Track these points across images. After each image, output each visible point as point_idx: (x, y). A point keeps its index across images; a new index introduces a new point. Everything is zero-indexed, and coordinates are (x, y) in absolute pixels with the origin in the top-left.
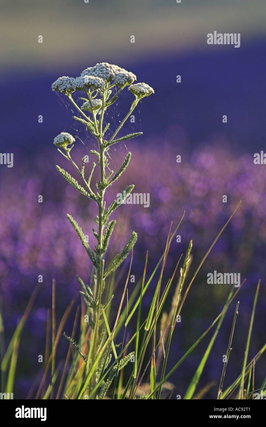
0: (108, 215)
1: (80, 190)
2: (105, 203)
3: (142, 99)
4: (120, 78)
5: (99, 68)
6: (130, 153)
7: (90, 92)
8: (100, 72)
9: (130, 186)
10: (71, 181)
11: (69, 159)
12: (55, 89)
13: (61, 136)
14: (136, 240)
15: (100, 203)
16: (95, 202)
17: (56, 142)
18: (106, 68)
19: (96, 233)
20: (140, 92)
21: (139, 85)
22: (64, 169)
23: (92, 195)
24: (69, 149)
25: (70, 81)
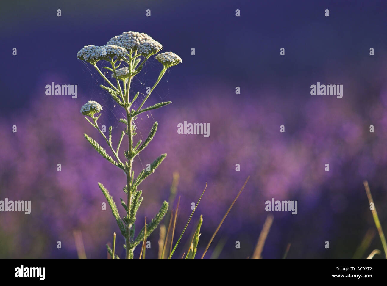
0: (137, 184)
1: (108, 159)
2: (134, 172)
3: (169, 68)
4: (144, 47)
5: (125, 36)
6: (156, 122)
7: (114, 61)
8: (126, 41)
9: (162, 155)
10: (99, 150)
11: (96, 128)
12: (80, 57)
13: (88, 105)
14: (167, 209)
15: (128, 173)
16: (124, 171)
17: (82, 111)
18: (132, 37)
19: (124, 203)
20: (166, 61)
21: (166, 54)
22: (92, 138)
23: (120, 164)
24: (97, 117)
25: (96, 50)
